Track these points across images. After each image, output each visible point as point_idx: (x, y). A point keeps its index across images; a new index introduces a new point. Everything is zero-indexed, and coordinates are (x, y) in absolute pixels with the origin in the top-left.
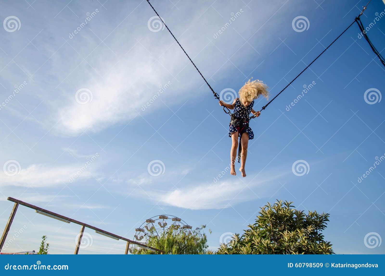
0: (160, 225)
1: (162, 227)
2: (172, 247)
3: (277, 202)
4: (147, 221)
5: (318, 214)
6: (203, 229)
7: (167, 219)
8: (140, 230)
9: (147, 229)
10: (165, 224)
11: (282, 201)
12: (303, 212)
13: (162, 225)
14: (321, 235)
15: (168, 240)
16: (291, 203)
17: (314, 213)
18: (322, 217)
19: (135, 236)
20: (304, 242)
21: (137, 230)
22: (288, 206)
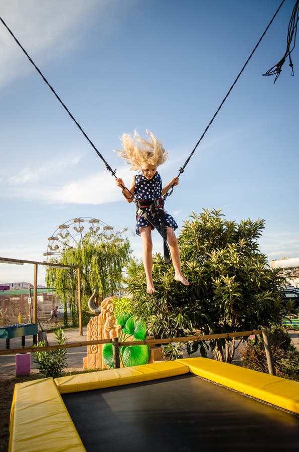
0: (77, 230)
1: (78, 232)
2: (91, 257)
3: (204, 212)
4: (60, 228)
5: (252, 222)
6: (125, 232)
7: (83, 221)
8: (53, 239)
9: (62, 236)
10: (82, 229)
11: (209, 210)
12: (234, 223)
13: (79, 230)
14: (255, 244)
15: (85, 251)
16: (219, 211)
17: (247, 222)
18: (256, 224)
19: (48, 246)
20: (236, 260)
21: (49, 239)
22: (217, 215)
